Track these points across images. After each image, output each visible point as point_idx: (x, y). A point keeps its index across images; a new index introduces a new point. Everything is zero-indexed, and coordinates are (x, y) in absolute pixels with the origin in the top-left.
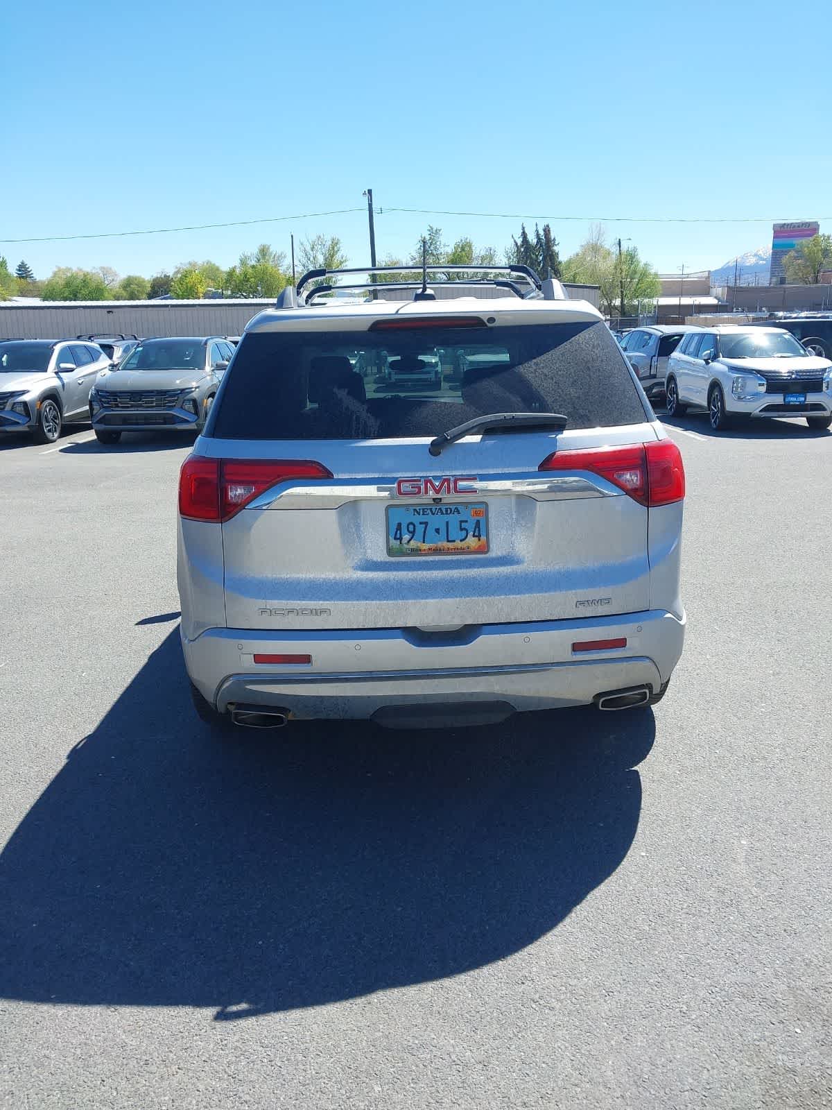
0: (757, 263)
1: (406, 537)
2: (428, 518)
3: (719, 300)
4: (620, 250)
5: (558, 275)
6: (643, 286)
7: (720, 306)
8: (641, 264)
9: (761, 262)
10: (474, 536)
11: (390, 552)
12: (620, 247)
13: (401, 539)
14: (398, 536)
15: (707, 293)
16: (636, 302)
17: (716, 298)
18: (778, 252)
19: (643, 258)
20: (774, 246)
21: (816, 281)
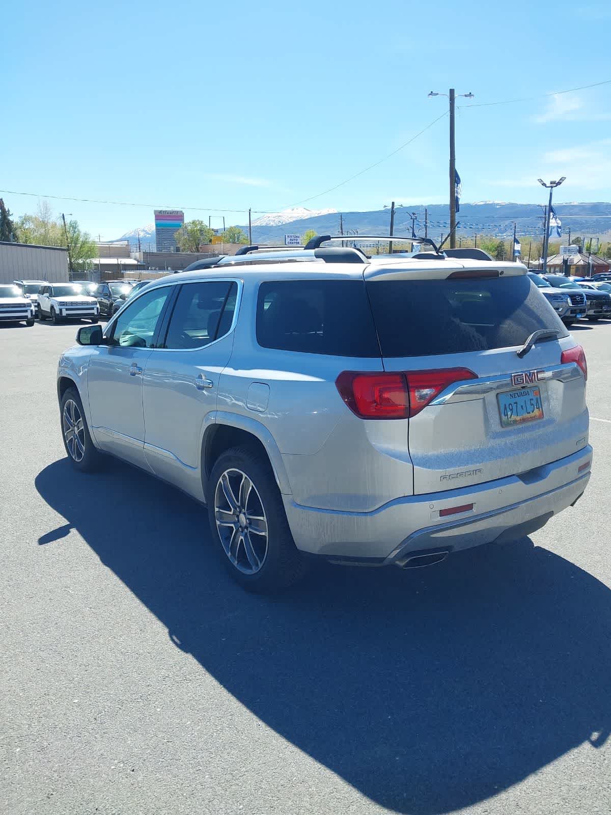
0: (145, 236)
1: (509, 413)
2: (518, 399)
3: (138, 261)
4: (64, 222)
5: (16, 239)
6: (86, 249)
7: (139, 265)
8: (82, 234)
9: (148, 236)
10: (537, 408)
11: (502, 424)
12: (64, 220)
13: (507, 415)
14: (506, 414)
15: (128, 256)
16: (80, 261)
17: (135, 259)
18: (160, 230)
19: (83, 228)
20: (157, 225)
21: (198, 251)
